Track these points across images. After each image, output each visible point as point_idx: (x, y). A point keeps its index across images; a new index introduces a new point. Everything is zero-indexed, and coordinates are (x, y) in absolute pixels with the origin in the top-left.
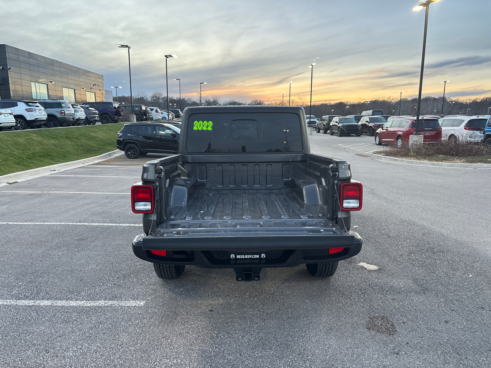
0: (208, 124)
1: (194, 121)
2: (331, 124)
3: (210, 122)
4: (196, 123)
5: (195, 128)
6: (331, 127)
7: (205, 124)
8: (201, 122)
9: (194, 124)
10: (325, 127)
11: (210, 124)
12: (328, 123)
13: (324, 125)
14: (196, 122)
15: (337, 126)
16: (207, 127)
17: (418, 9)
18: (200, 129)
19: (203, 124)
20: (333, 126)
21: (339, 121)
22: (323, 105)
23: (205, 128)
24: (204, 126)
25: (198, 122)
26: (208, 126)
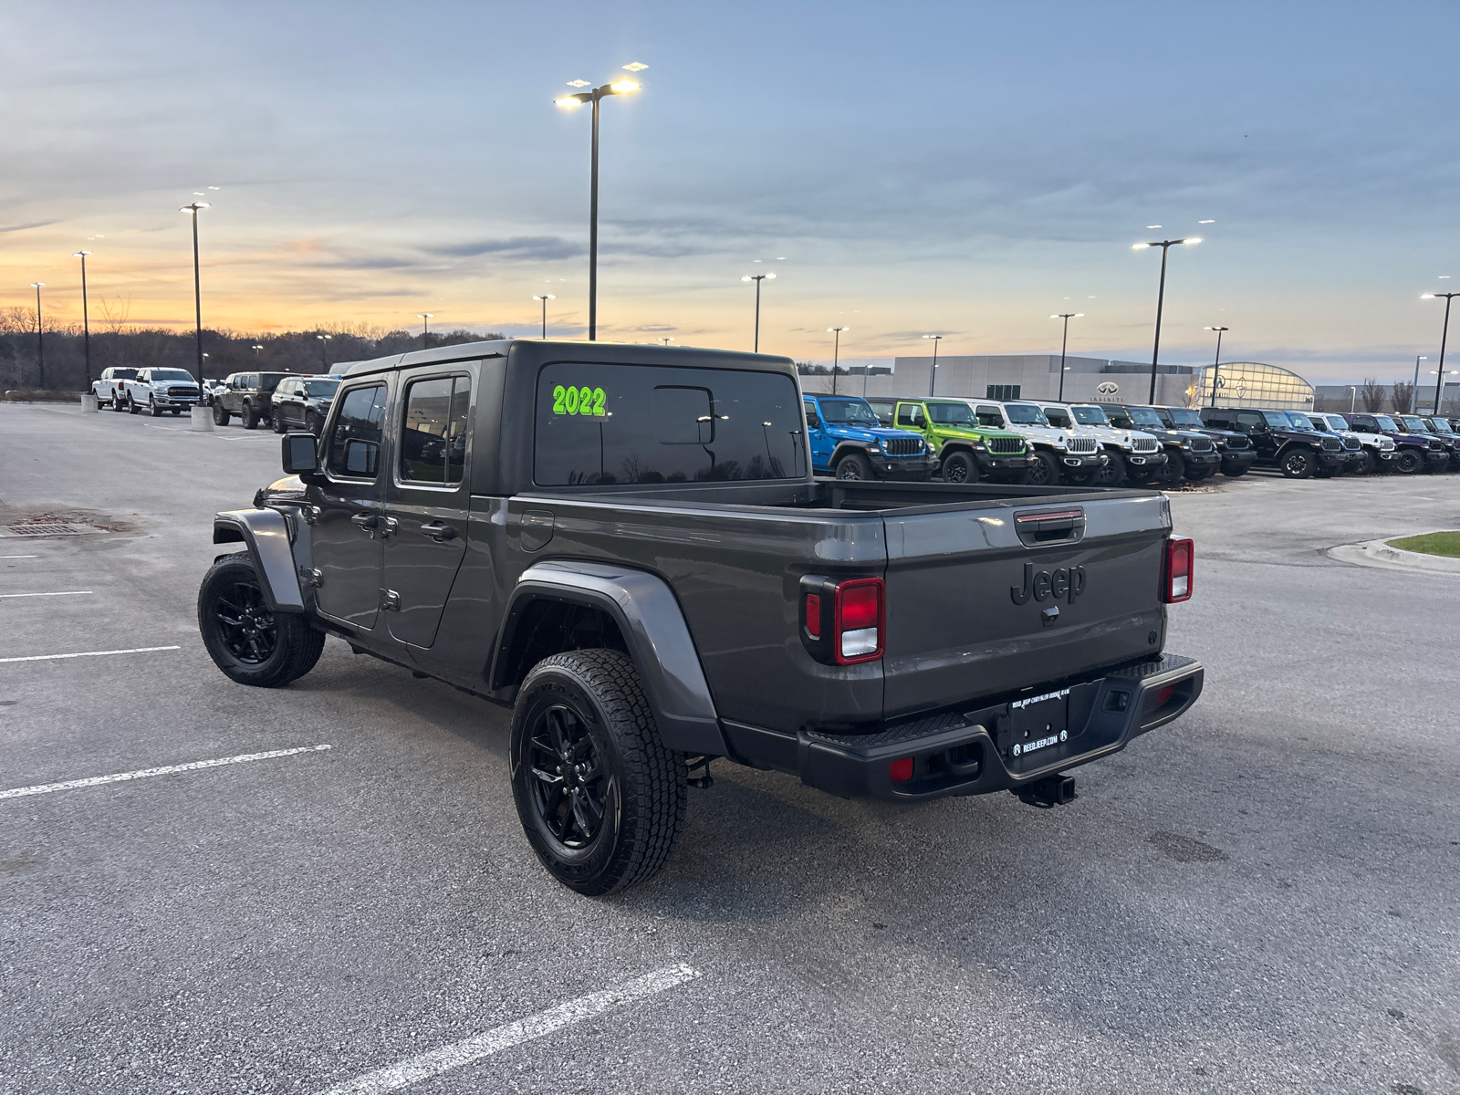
0: (595, 397)
1: (554, 385)
2: (276, 398)
3: (599, 391)
4: (559, 393)
5: (558, 408)
6: (275, 407)
7: (586, 395)
8: (573, 389)
9: (555, 395)
10: (250, 407)
11: (599, 396)
12: (259, 395)
13: (246, 401)
14: (559, 388)
15: (302, 405)
16: (592, 406)
17: (569, 104)
18: (572, 410)
19: (579, 396)
20: (287, 408)
21: (306, 388)
22: (148, 335)
23: (585, 410)
24: (581, 402)
25: (566, 389)
26: (594, 403)
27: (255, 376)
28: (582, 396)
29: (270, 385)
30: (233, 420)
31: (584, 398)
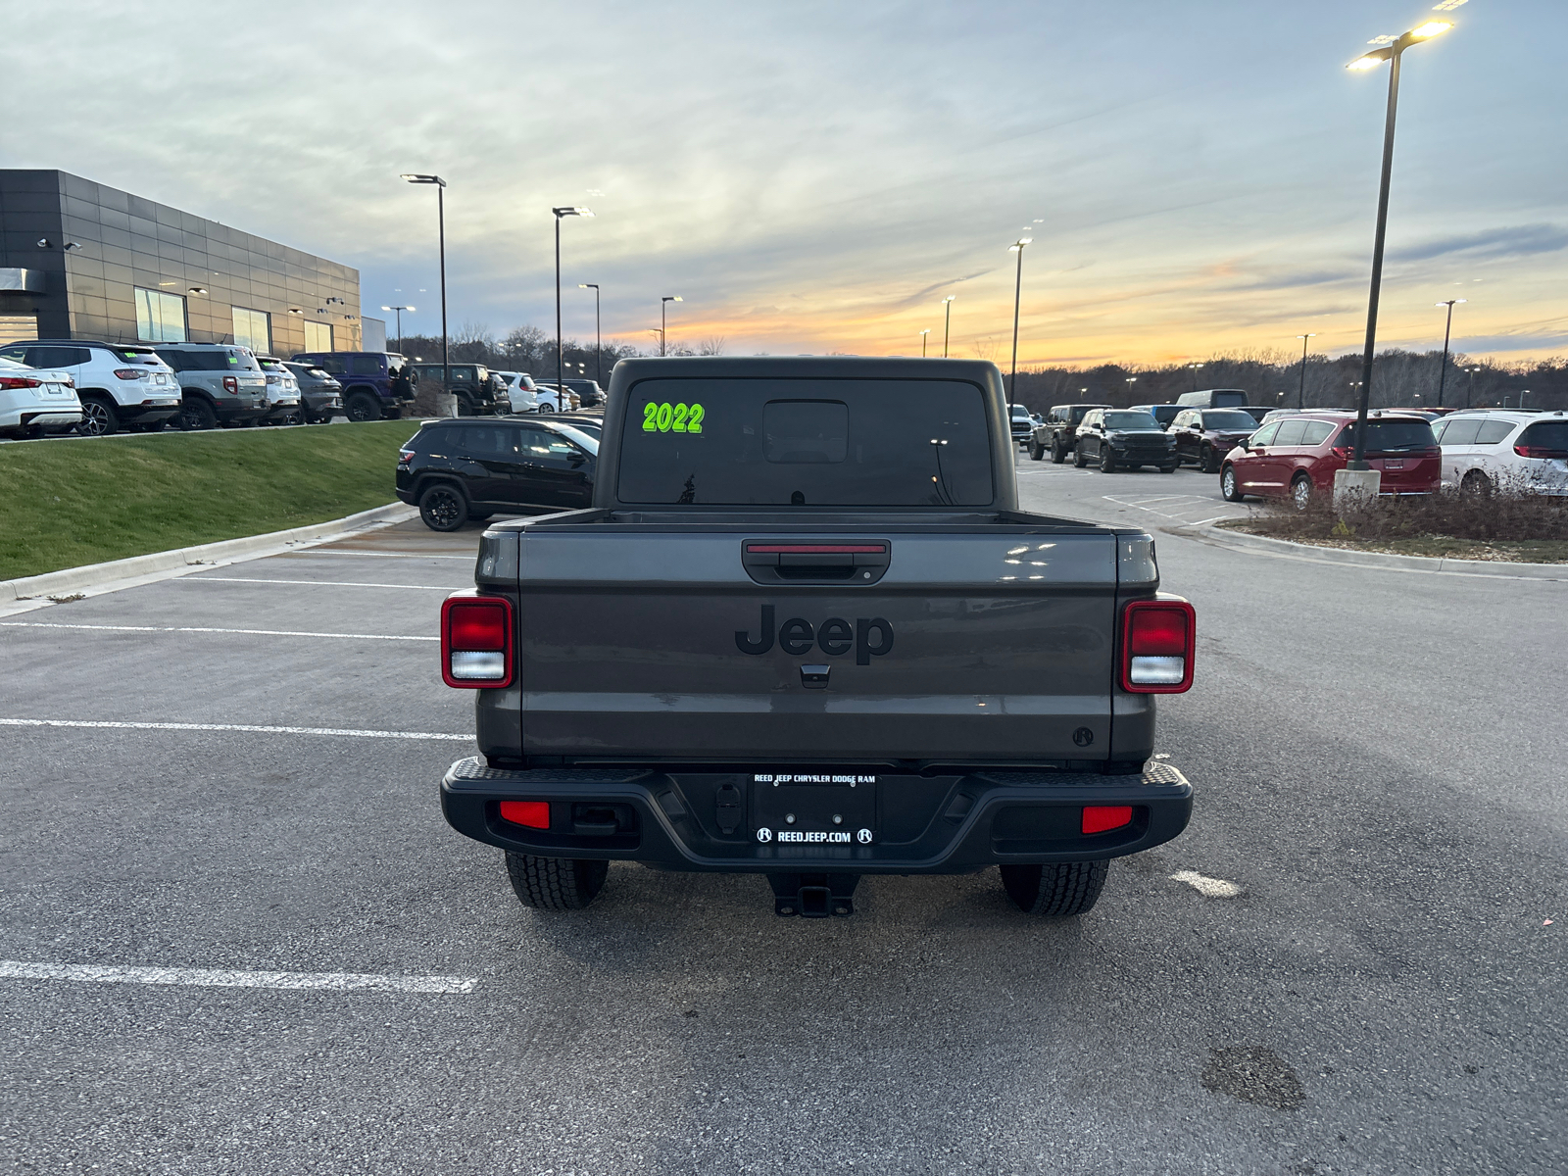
0: (691, 413)
1: (645, 401)
2: (1079, 432)
3: (697, 407)
4: (651, 410)
5: (648, 426)
6: (1077, 441)
7: (681, 411)
8: (666, 406)
9: (646, 412)
10: (1058, 441)
11: (696, 412)
12: (1067, 429)
13: (1056, 435)
14: (651, 405)
15: (1098, 437)
16: (687, 423)
17: (1365, 65)
18: (663, 427)
19: (673, 413)
20: (1085, 440)
21: (1105, 421)
23: (678, 427)
24: (675, 419)
25: (659, 406)
26: (689, 419)
27: (1066, 409)
28: (676, 412)
29: (1077, 418)
30: (1047, 455)
31: (679, 414)
